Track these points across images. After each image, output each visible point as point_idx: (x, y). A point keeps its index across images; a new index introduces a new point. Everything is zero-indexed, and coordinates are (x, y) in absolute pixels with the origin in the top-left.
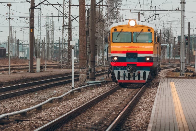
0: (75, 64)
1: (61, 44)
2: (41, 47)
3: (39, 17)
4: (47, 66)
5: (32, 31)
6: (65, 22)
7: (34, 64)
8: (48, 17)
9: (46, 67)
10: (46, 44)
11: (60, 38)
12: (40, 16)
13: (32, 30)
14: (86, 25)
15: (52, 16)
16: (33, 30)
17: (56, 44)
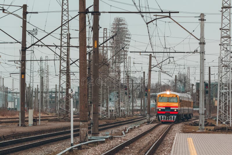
0: (75, 116)
1: (58, 92)
2: (34, 97)
3: (31, 61)
4: (42, 118)
5: (23, 77)
6: (63, 66)
7: (26, 116)
8: (42, 60)
9: (40, 120)
10: (40, 92)
11: (56, 85)
12: (32, 59)
13: (23, 75)
14: (87, 69)
15: (47, 59)
16: (25, 77)
17: (52, 92)
